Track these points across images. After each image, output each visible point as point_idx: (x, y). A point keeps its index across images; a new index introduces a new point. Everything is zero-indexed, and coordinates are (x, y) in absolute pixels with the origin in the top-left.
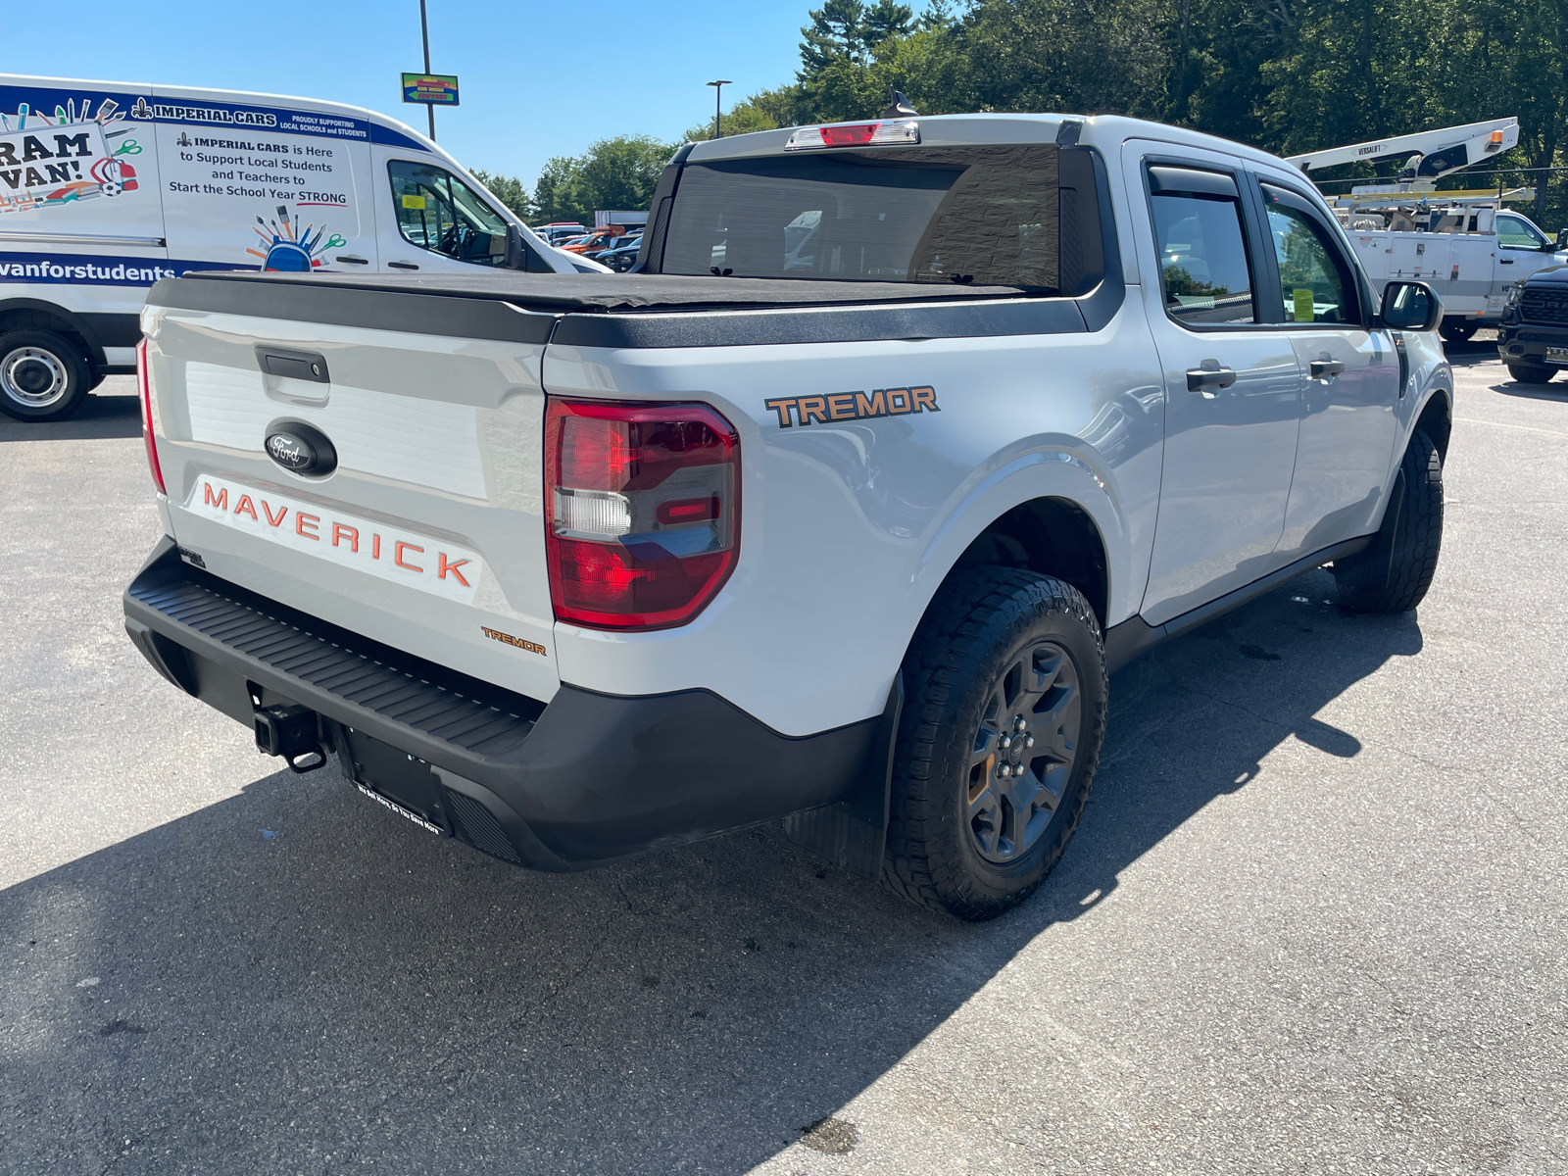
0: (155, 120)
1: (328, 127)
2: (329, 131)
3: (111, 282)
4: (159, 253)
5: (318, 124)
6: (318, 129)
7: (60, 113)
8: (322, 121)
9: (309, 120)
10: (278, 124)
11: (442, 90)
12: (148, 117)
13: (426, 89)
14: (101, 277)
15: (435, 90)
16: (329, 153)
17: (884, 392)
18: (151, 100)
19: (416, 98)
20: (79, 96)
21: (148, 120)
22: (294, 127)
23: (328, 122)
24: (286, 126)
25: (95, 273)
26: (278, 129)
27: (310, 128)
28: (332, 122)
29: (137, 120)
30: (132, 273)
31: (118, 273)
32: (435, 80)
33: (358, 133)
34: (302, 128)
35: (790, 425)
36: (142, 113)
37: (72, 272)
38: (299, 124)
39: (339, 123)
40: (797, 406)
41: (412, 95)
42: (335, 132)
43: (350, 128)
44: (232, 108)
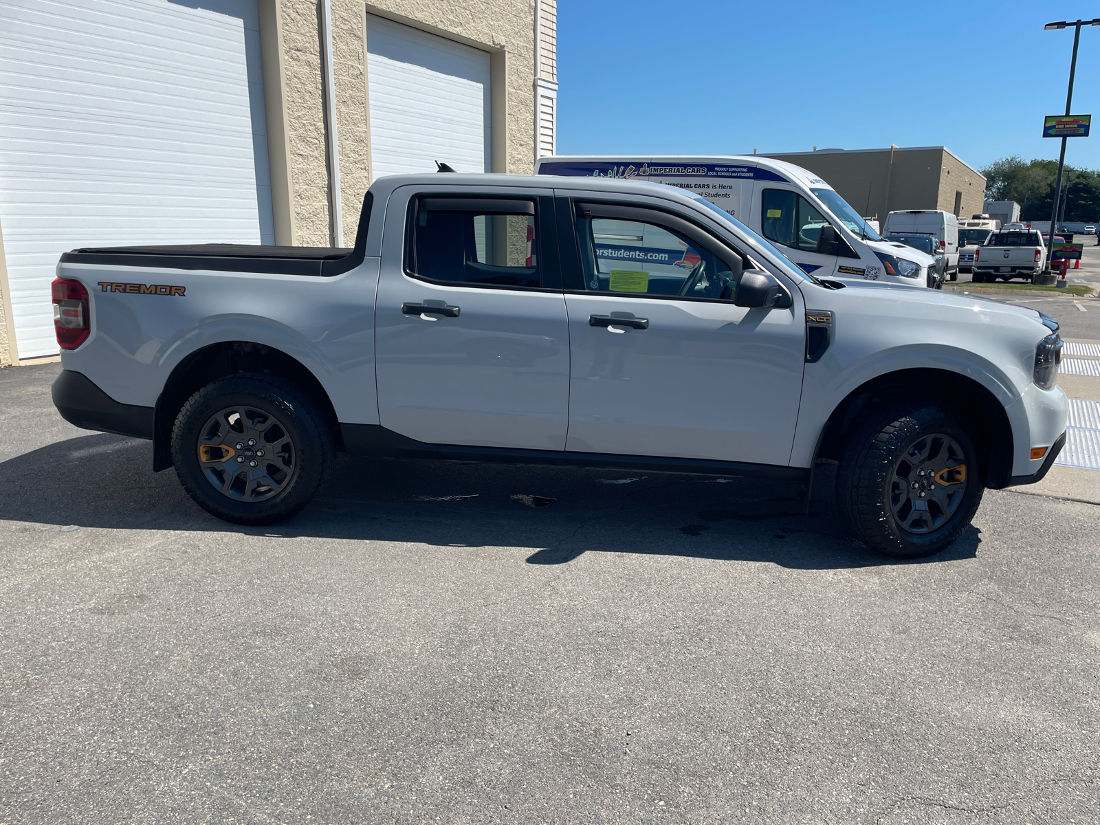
0: (650, 175)
1: (732, 172)
2: (733, 175)
3: (617, 258)
4: (639, 244)
5: (728, 171)
6: (727, 174)
7: (610, 174)
8: (730, 169)
9: (724, 169)
10: (707, 173)
11: (1076, 126)
12: (647, 174)
13: (1063, 126)
14: (613, 255)
15: (1071, 126)
16: (731, 187)
17: (156, 286)
18: (650, 165)
19: (1053, 134)
20: (619, 164)
21: (646, 175)
22: (715, 174)
23: (734, 169)
24: (711, 173)
25: (611, 253)
26: (707, 176)
27: (723, 174)
28: (735, 169)
29: (642, 175)
30: (626, 254)
31: (621, 254)
32: (1071, 119)
33: (748, 175)
34: (719, 174)
35: (106, 291)
36: (644, 172)
37: (603, 253)
38: (717, 171)
39: (739, 170)
40: (111, 286)
41: (1051, 132)
42: (736, 175)
43: (745, 172)
44: (685, 166)
